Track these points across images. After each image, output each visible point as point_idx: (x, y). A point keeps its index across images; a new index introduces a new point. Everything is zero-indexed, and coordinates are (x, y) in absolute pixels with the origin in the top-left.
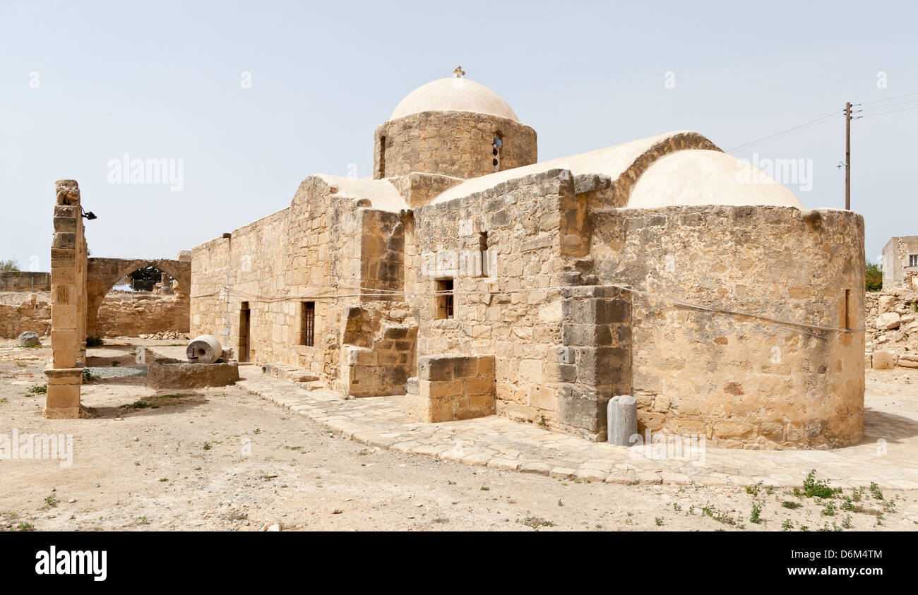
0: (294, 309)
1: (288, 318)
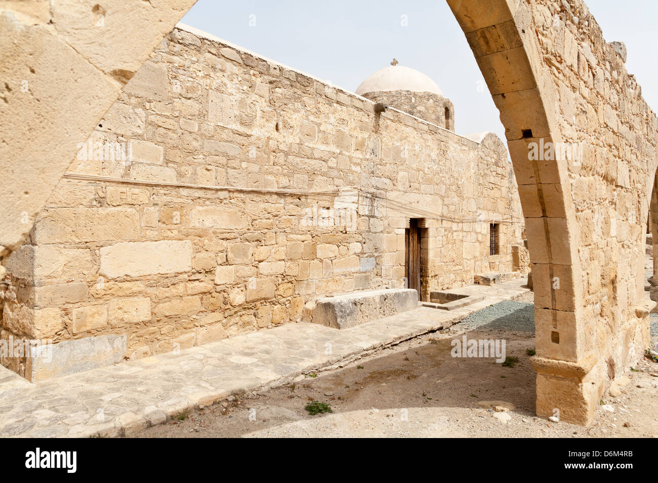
0: (486, 229)
1: (480, 236)
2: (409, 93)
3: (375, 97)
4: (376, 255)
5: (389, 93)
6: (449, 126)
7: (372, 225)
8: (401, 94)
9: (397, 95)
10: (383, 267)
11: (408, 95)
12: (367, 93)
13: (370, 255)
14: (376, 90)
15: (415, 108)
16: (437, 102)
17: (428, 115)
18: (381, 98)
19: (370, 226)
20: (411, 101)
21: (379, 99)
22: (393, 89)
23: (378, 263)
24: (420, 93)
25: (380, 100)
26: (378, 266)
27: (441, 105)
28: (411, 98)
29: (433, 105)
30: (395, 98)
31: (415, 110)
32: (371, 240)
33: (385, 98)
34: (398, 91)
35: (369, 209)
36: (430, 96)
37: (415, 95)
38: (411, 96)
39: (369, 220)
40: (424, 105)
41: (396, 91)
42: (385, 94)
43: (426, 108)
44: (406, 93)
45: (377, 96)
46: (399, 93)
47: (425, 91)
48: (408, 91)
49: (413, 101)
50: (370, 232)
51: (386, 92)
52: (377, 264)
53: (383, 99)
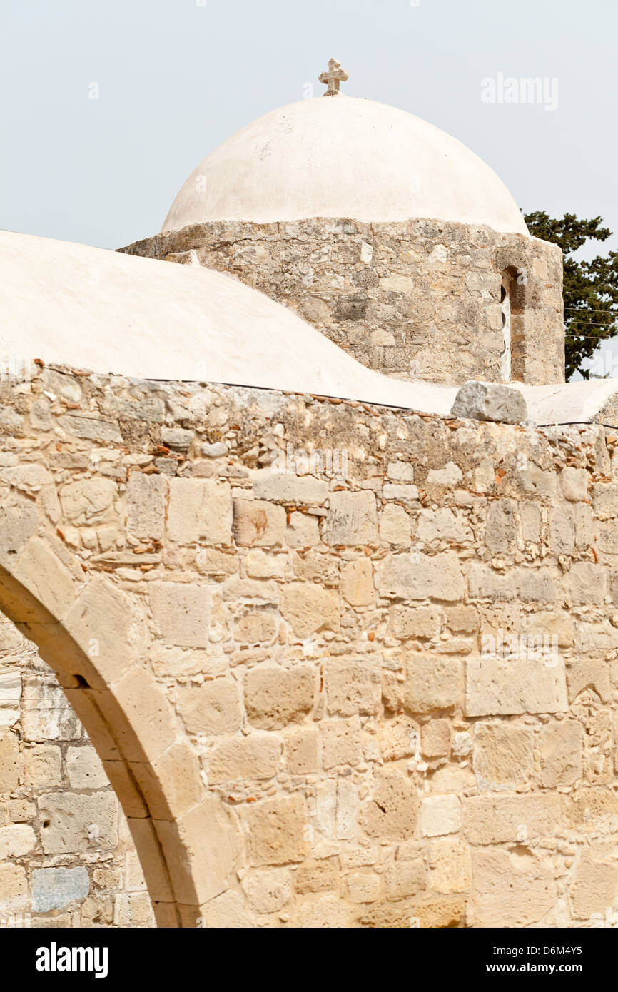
2: (349, 228)
3: (227, 244)
4: (90, 857)
5: (274, 229)
6: (523, 337)
7: (74, 768)
8: (317, 232)
9: (303, 237)
10: (118, 897)
11: (346, 238)
12: (197, 228)
13: (67, 860)
14: (233, 215)
15: (374, 282)
16: (467, 253)
17: (427, 305)
18: (247, 248)
19: (69, 773)
20: (358, 259)
21: (238, 250)
22: (289, 214)
23: (100, 882)
24: (394, 224)
25: (241, 256)
26: (98, 894)
27: (484, 263)
28: (358, 247)
29: (447, 268)
30: (297, 251)
31: (375, 290)
32: (71, 814)
33: (261, 250)
34: (308, 222)
35: (64, 720)
36: (432, 234)
37: (373, 235)
38: (358, 239)
39: (64, 752)
40: (409, 270)
41: (301, 223)
42: (261, 234)
43: (420, 282)
44: (339, 230)
45: (232, 239)
46: (312, 228)
47: (414, 216)
48: (346, 222)
49: (366, 257)
50: (66, 788)
51: (264, 227)
52: (97, 886)
53: (254, 252)
